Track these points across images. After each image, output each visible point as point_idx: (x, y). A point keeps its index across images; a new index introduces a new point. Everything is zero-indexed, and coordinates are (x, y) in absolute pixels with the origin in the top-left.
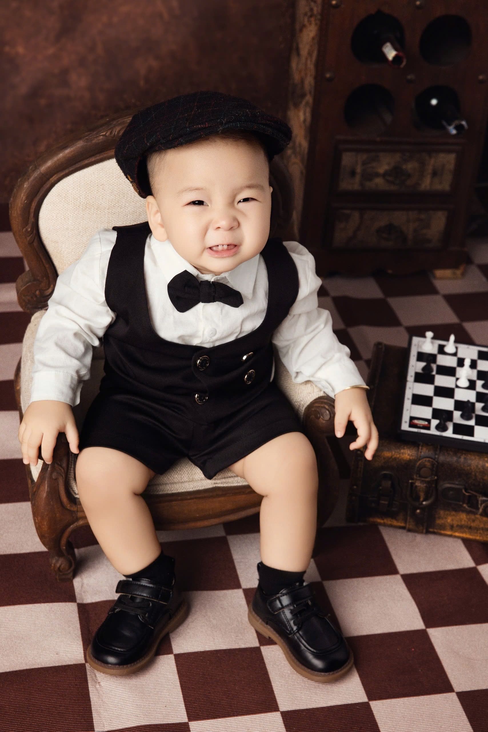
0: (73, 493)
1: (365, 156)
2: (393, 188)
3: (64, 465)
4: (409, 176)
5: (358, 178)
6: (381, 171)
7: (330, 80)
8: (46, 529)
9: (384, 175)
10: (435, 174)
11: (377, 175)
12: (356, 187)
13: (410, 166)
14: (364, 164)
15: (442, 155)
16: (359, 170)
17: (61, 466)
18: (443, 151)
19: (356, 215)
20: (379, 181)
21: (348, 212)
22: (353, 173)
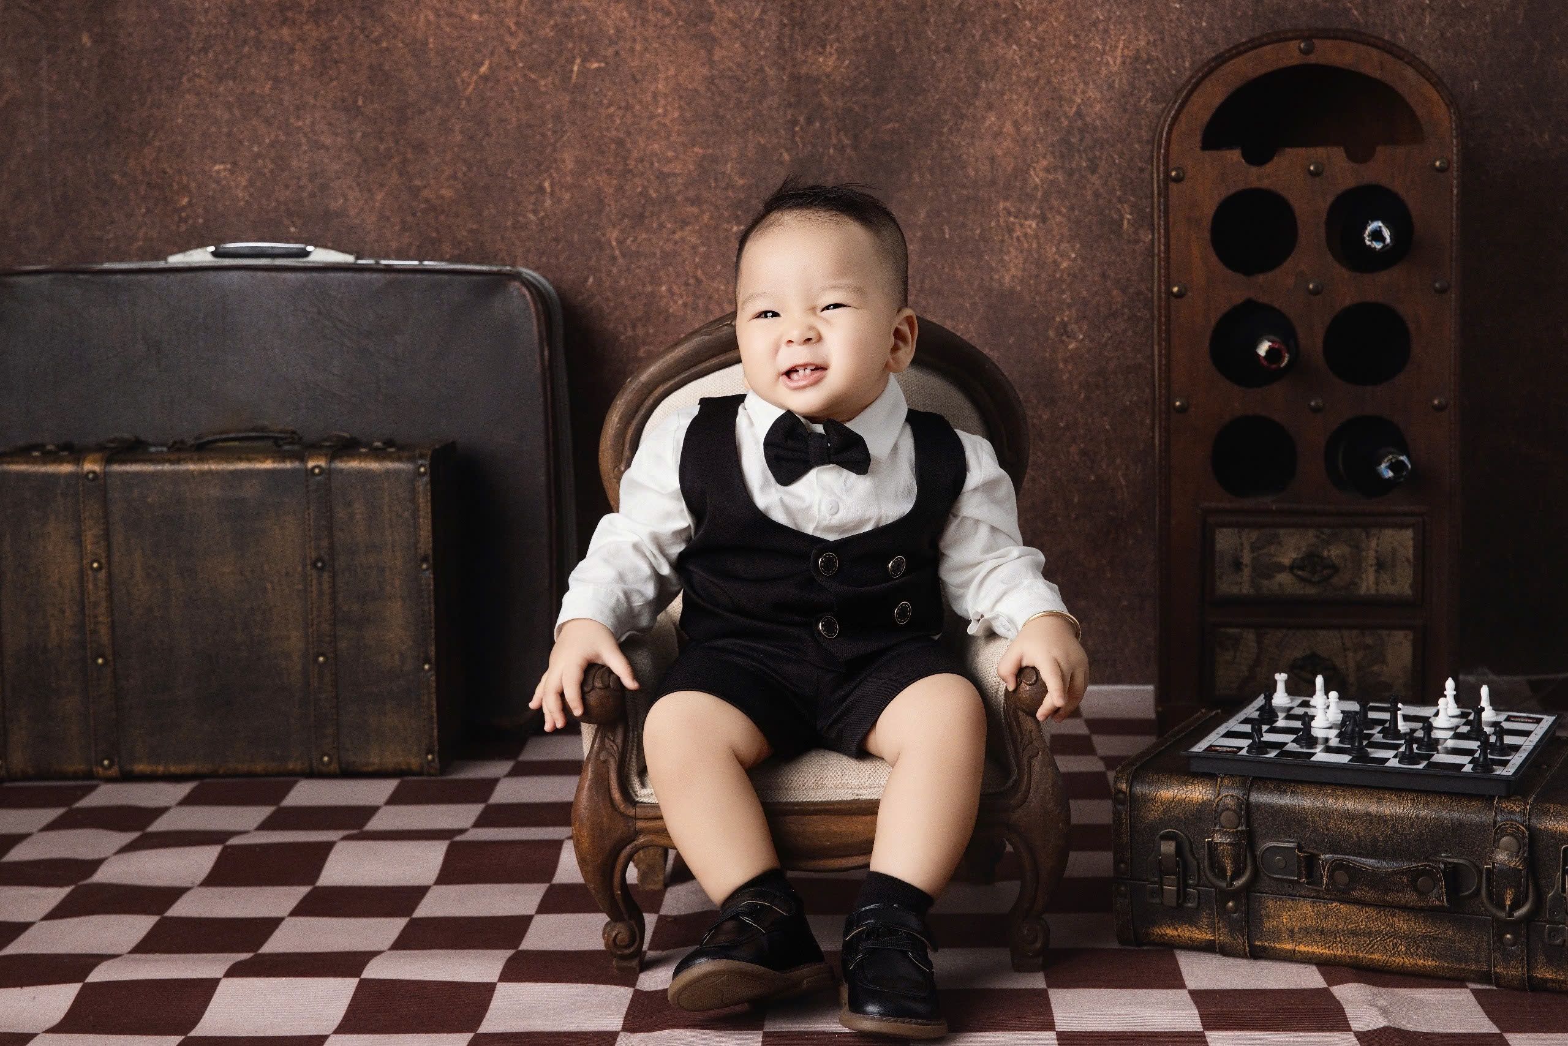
0: (633, 795)
1: (1254, 535)
2: (1311, 591)
3: (619, 741)
4: (1335, 569)
5: (1247, 572)
6: (1286, 561)
7: (1182, 410)
8: (586, 845)
9: (1291, 568)
10: (1380, 566)
11: (1281, 568)
12: (1246, 589)
13: (1335, 552)
14: (1254, 548)
15: (1389, 532)
16: (1247, 558)
17: (613, 741)
18: (1387, 526)
19: (1250, 636)
20: (1284, 578)
21: (1232, 631)
22: (1238, 565)
